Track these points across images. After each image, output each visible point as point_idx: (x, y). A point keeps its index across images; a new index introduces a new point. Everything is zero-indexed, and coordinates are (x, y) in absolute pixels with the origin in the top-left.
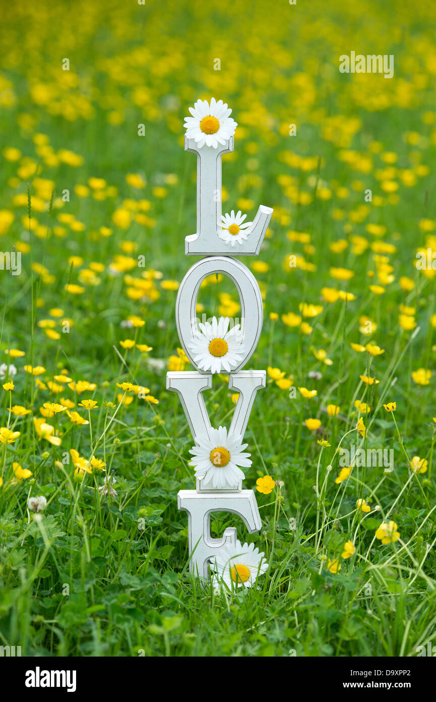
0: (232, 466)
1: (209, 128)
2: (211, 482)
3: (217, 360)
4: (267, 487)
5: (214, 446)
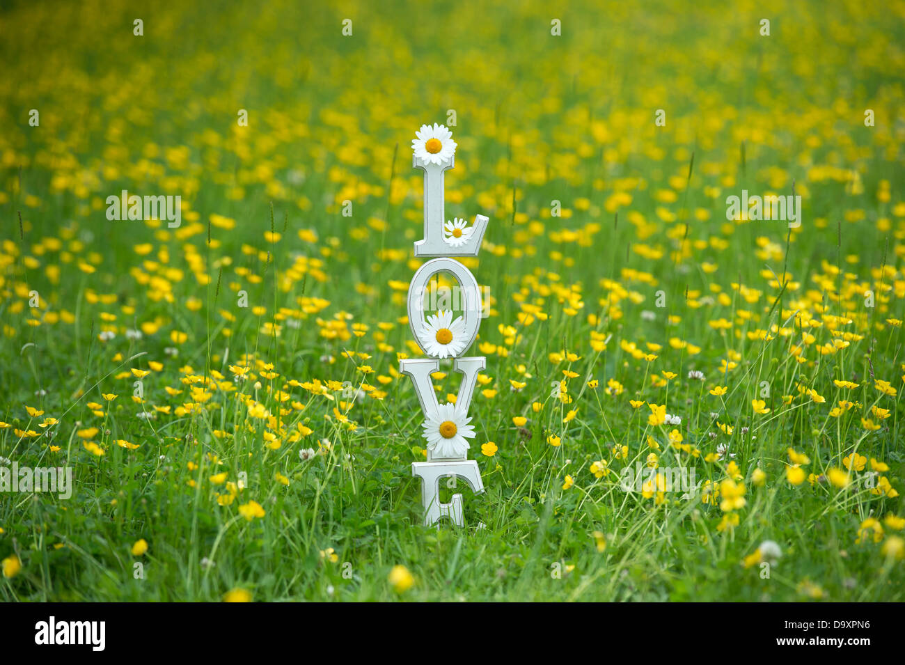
0: (458, 437)
1: (433, 148)
2: (441, 452)
3: (444, 346)
4: (490, 451)
5: (443, 420)
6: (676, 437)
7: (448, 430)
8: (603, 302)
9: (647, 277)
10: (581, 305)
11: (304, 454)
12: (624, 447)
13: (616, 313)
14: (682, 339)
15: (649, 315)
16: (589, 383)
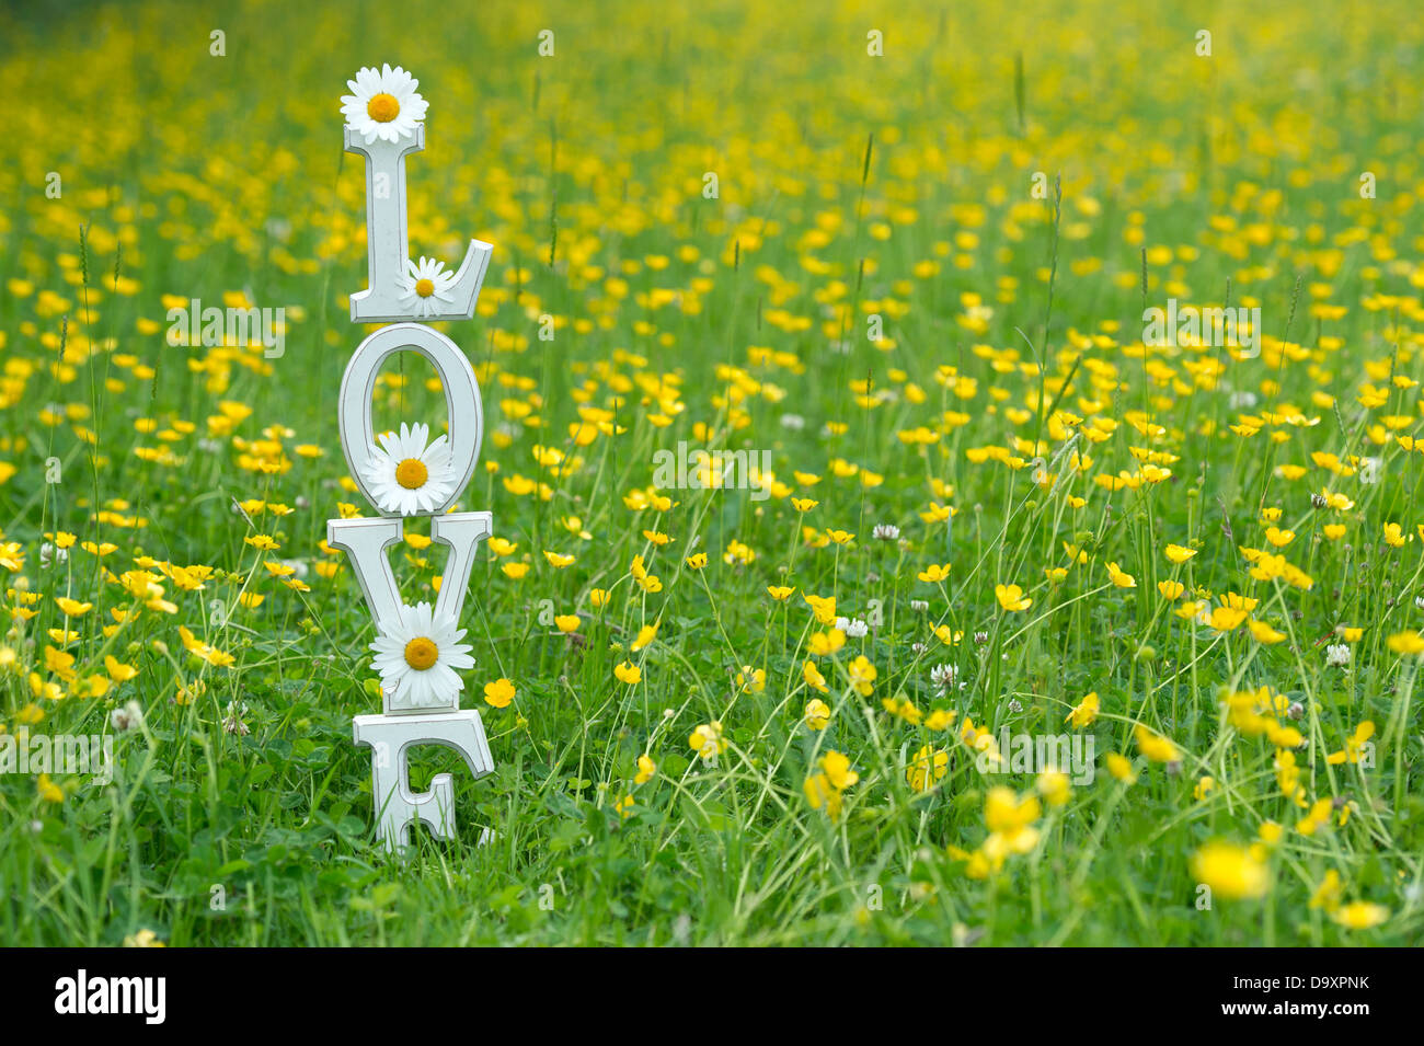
0: (441, 667)
1: (383, 111)
2: (408, 696)
3: (411, 494)
4: (501, 697)
5: (411, 635)
6: (864, 671)
7: (422, 654)
8: (719, 402)
9: (788, 359)
10: (680, 407)
11: (119, 718)
12: (758, 671)
13: (739, 419)
14: (850, 461)
15: (793, 421)
16: (689, 560)
